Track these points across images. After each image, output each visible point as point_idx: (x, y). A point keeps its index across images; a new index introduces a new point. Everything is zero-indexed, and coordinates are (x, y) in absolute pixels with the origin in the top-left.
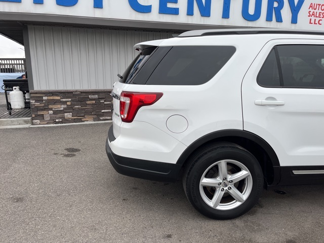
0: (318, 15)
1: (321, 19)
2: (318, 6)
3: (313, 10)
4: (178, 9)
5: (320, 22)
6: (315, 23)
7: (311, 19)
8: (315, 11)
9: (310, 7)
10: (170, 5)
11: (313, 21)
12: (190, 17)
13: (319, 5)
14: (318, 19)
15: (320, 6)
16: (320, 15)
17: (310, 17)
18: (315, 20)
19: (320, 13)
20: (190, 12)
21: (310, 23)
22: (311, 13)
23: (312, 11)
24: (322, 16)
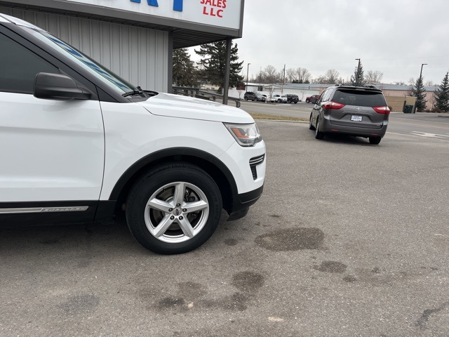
1: (221, 9)
5: (220, 13)
6: (212, 14)
7: (205, 8)
11: (208, 11)
14: (216, 9)
17: (204, 5)
18: (212, 9)
21: (204, 13)
24: (222, 5)
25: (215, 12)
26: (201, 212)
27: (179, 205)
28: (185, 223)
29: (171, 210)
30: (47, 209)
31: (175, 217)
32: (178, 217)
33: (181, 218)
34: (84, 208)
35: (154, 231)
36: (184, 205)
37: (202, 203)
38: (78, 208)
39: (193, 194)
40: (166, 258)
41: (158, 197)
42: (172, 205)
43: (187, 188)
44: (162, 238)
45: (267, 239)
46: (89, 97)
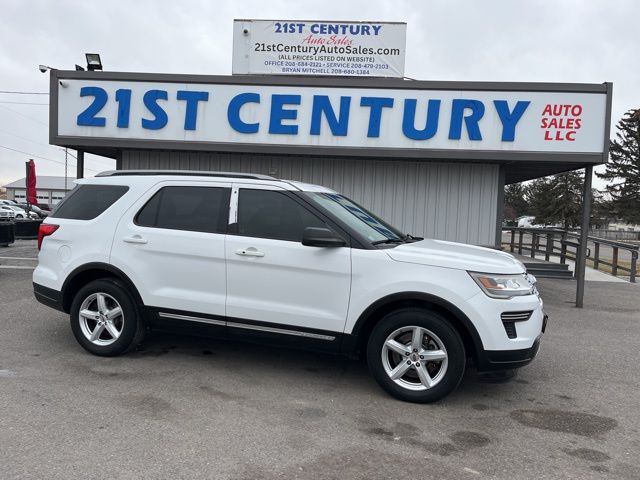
0: (564, 124)
1: (573, 130)
2: (564, 109)
3: (553, 116)
4: (297, 126)
5: (571, 136)
6: (558, 138)
7: (547, 133)
8: (558, 118)
9: (546, 110)
10: (285, 122)
11: (552, 135)
12: (315, 137)
13: (567, 107)
15: (570, 109)
16: (568, 123)
17: (547, 129)
18: (558, 133)
19: (569, 120)
20: (315, 130)
21: (547, 138)
22: (548, 122)
23: (550, 118)
24: (575, 125)
25: (563, 135)
26: (441, 362)
27: (415, 351)
28: (422, 371)
29: (407, 354)
30: (305, 334)
31: (413, 363)
32: (415, 363)
33: (418, 365)
34: (332, 338)
35: (391, 373)
36: (422, 352)
37: (440, 354)
38: (327, 338)
39: (432, 342)
40: (400, 403)
41: (396, 339)
42: (409, 349)
43: (425, 334)
44: (397, 382)
45: (530, 416)
46: (344, 245)
